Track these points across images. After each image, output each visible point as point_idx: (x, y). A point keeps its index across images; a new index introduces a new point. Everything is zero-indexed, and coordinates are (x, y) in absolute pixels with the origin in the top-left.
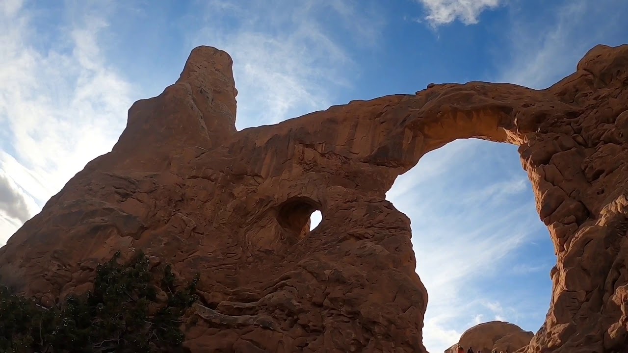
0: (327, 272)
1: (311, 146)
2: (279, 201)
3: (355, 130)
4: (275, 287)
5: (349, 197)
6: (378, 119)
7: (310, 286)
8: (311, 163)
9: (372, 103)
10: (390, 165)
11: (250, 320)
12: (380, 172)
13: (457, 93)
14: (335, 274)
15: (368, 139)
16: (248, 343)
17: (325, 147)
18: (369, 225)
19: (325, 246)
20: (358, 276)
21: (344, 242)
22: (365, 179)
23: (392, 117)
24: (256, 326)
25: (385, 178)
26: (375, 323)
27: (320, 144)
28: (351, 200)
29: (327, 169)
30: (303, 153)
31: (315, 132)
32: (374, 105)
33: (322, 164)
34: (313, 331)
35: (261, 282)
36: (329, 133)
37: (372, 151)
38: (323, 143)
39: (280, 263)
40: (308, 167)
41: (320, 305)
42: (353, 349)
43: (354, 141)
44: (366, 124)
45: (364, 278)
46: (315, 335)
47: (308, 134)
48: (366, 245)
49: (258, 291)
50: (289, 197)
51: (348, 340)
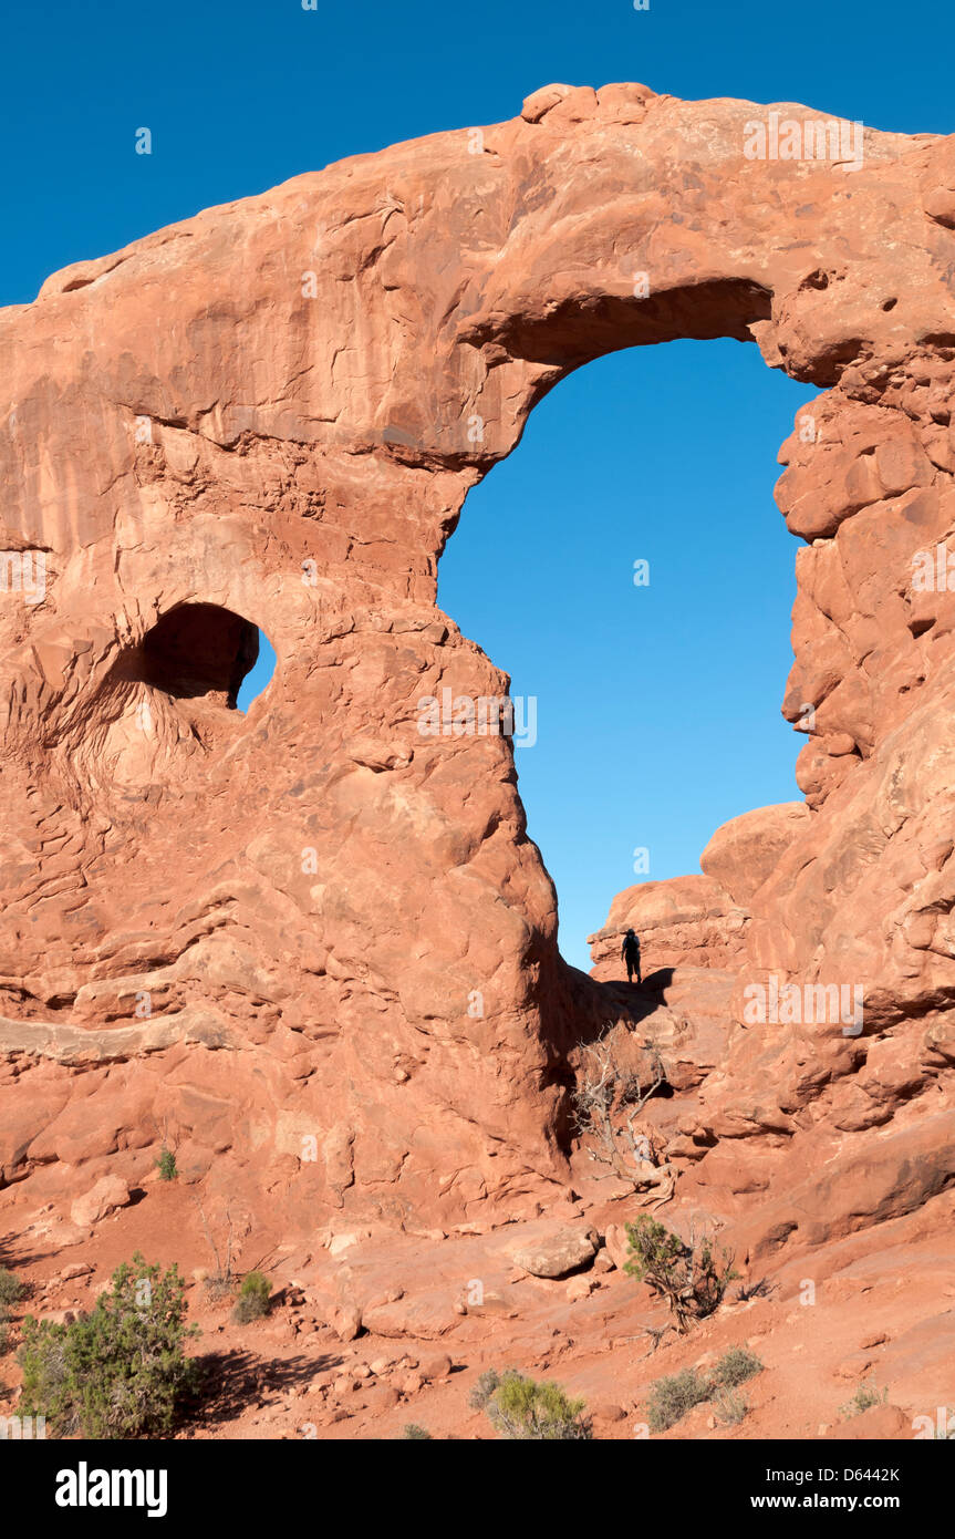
0: (318, 892)
1: (177, 423)
2: (134, 634)
3: (307, 331)
4: (205, 921)
5: (333, 622)
6: (372, 271)
7: (286, 932)
8: (194, 480)
9: (340, 213)
10: (437, 466)
11: (173, 1031)
12: (410, 492)
13: (604, 208)
14: (335, 900)
15: (355, 355)
16: (186, 1091)
17: (223, 419)
18: (400, 716)
19: (301, 797)
20: (381, 905)
21: (344, 781)
22: (373, 518)
23: (414, 283)
24: (193, 1046)
25: (430, 514)
26: (430, 1018)
27: (204, 412)
28: (339, 633)
29: (250, 495)
30: (158, 445)
31: (176, 372)
32: (349, 220)
33: (229, 478)
34: (317, 1037)
35: (165, 900)
36: (222, 364)
37: (375, 399)
38: (215, 404)
39: (199, 829)
40: (188, 492)
41: (322, 973)
42: (401, 1075)
43: (312, 373)
44: (337, 299)
45: (395, 909)
46: (327, 1043)
47: (153, 380)
48: (391, 802)
49: (166, 929)
50: (162, 611)
51: (386, 1057)
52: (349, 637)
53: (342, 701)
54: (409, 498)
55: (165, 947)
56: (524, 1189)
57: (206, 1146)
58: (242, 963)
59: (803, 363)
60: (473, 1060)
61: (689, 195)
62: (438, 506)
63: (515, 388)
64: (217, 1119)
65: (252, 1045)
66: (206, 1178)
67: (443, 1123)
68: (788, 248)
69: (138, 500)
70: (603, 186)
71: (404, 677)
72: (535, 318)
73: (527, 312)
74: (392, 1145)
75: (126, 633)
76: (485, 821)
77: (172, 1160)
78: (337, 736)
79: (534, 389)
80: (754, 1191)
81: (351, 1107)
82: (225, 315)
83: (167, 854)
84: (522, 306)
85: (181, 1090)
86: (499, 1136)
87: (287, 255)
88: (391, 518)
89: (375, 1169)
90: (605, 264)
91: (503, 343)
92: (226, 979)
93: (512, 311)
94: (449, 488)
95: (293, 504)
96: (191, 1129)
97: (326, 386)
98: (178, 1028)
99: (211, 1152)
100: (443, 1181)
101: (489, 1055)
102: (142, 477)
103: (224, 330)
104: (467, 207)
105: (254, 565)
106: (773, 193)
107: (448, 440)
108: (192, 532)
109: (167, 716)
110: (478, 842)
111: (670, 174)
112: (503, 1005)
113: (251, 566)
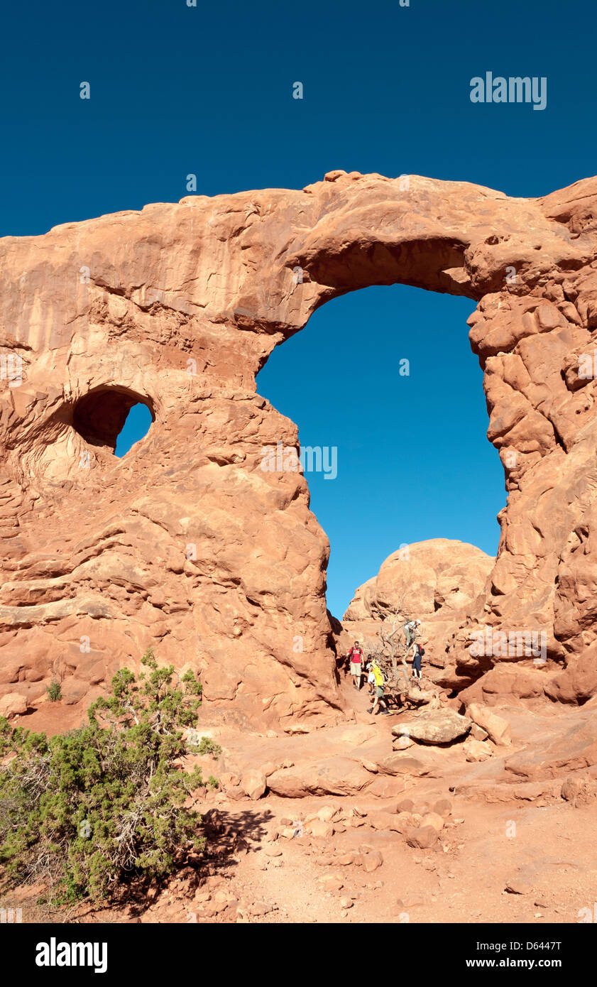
0: (185, 521)
1: (119, 292)
2: (73, 396)
3: (198, 261)
4: (97, 547)
5: (199, 392)
6: (237, 239)
7: (160, 545)
8: (122, 324)
9: (225, 207)
10: (261, 330)
11: (68, 608)
12: (245, 342)
13: (378, 204)
14: (197, 525)
15: (221, 278)
16: (73, 645)
17: (146, 293)
18: (236, 439)
19: (172, 476)
20: (231, 527)
21: (200, 469)
22: (221, 353)
23: (262, 241)
24: (82, 616)
25: (254, 353)
26: (263, 593)
27: (136, 288)
28: (202, 397)
29: (153, 334)
30: (105, 303)
31: (124, 264)
32: (230, 211)
33: (143, 325)
34: (173, 611)
35: (68, 538)
36: (151, 266)
37: (228, 300)
38: (142, 285)
39: (94, 503)
40: (117, 331)
41: (180, 572)
42: (237, 631)
43: (197, 281)
44: (216, 249)
45: (240, 530)
46: (178, 616)
47: (110, 267)
48: (236, 476)
49: (67, 555)
50: (91, 387)
51: (229, 619)
52: (208, 400)
53: (201, 431)
54: (244, 344)
55: (65, 565)
56: (316, 711)
57: (85, 679)
58: (124, 565)
59: (486, 275)
60: (289, 623)
61: (423, 203)
62: (259, 350)
63: (310, 295)
64: (96, 661)
65: (125, 617)
66: (81, 701)
67: (265, 663)
68: (478, 226)
69: (88, 330)
70: (376, 196)
71: (241, 420)
72: (334, 252)
73: (330, 248)
74: (230, 676)
75: (68, 394)
76: (294, 490)
77: (58, 688)
78: (197, 447)
79: (320, 297)
80: (533, 697)
81: (198, 653)
82: (156, 243)
83: (72, 516)
84: (329, 245)
85: (70, 644)
86: (304, 672)
87: (194, 222)
88: (232, 354)
89: (219, 690)
90: (376, 229)
91: (310, 270)
92: (112, 575)
93: (321, 247)
94: (266, 342)
95: (176, 344)
96: (75, 668)
97: (203, 289)
98: (71, 606)
99: (88, 683)
100: (265, 701)
101: (298, 621)
102: (93, 319)
103: (155, 250)
104: (295, 209)
105: (151, 367)
106: (466, 206)
107: (272, 314)
108: (117, 349)
109: (82, 446)
110: (289, 500)
111: (412, 194)
112: (309, 590)
113: (149, 367)
